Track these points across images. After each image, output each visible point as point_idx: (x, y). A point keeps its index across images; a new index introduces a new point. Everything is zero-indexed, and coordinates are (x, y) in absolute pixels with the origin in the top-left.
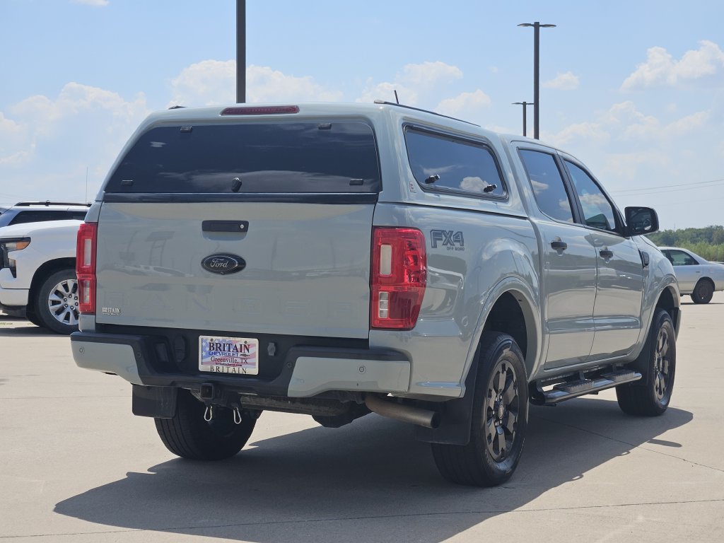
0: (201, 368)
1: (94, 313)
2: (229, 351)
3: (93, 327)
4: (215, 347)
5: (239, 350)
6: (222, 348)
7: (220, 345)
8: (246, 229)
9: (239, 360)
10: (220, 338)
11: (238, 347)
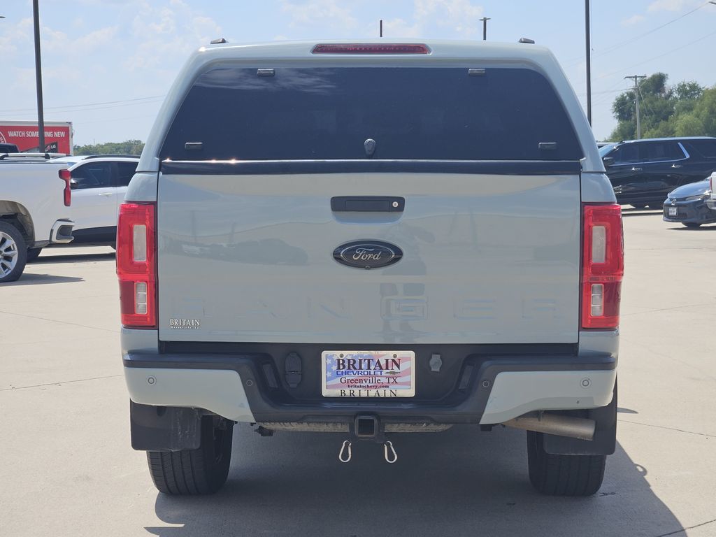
0: (325, 392)
1: (155, 327)
2: (369, 368)
3: (155, 346)
4: (346, 364)
5: (384, 367)
6: (357, 365)
7: (355, 361)
8: (401, 208)
9: (384, 380)
10: (355, 353)
11: (383, 363)
